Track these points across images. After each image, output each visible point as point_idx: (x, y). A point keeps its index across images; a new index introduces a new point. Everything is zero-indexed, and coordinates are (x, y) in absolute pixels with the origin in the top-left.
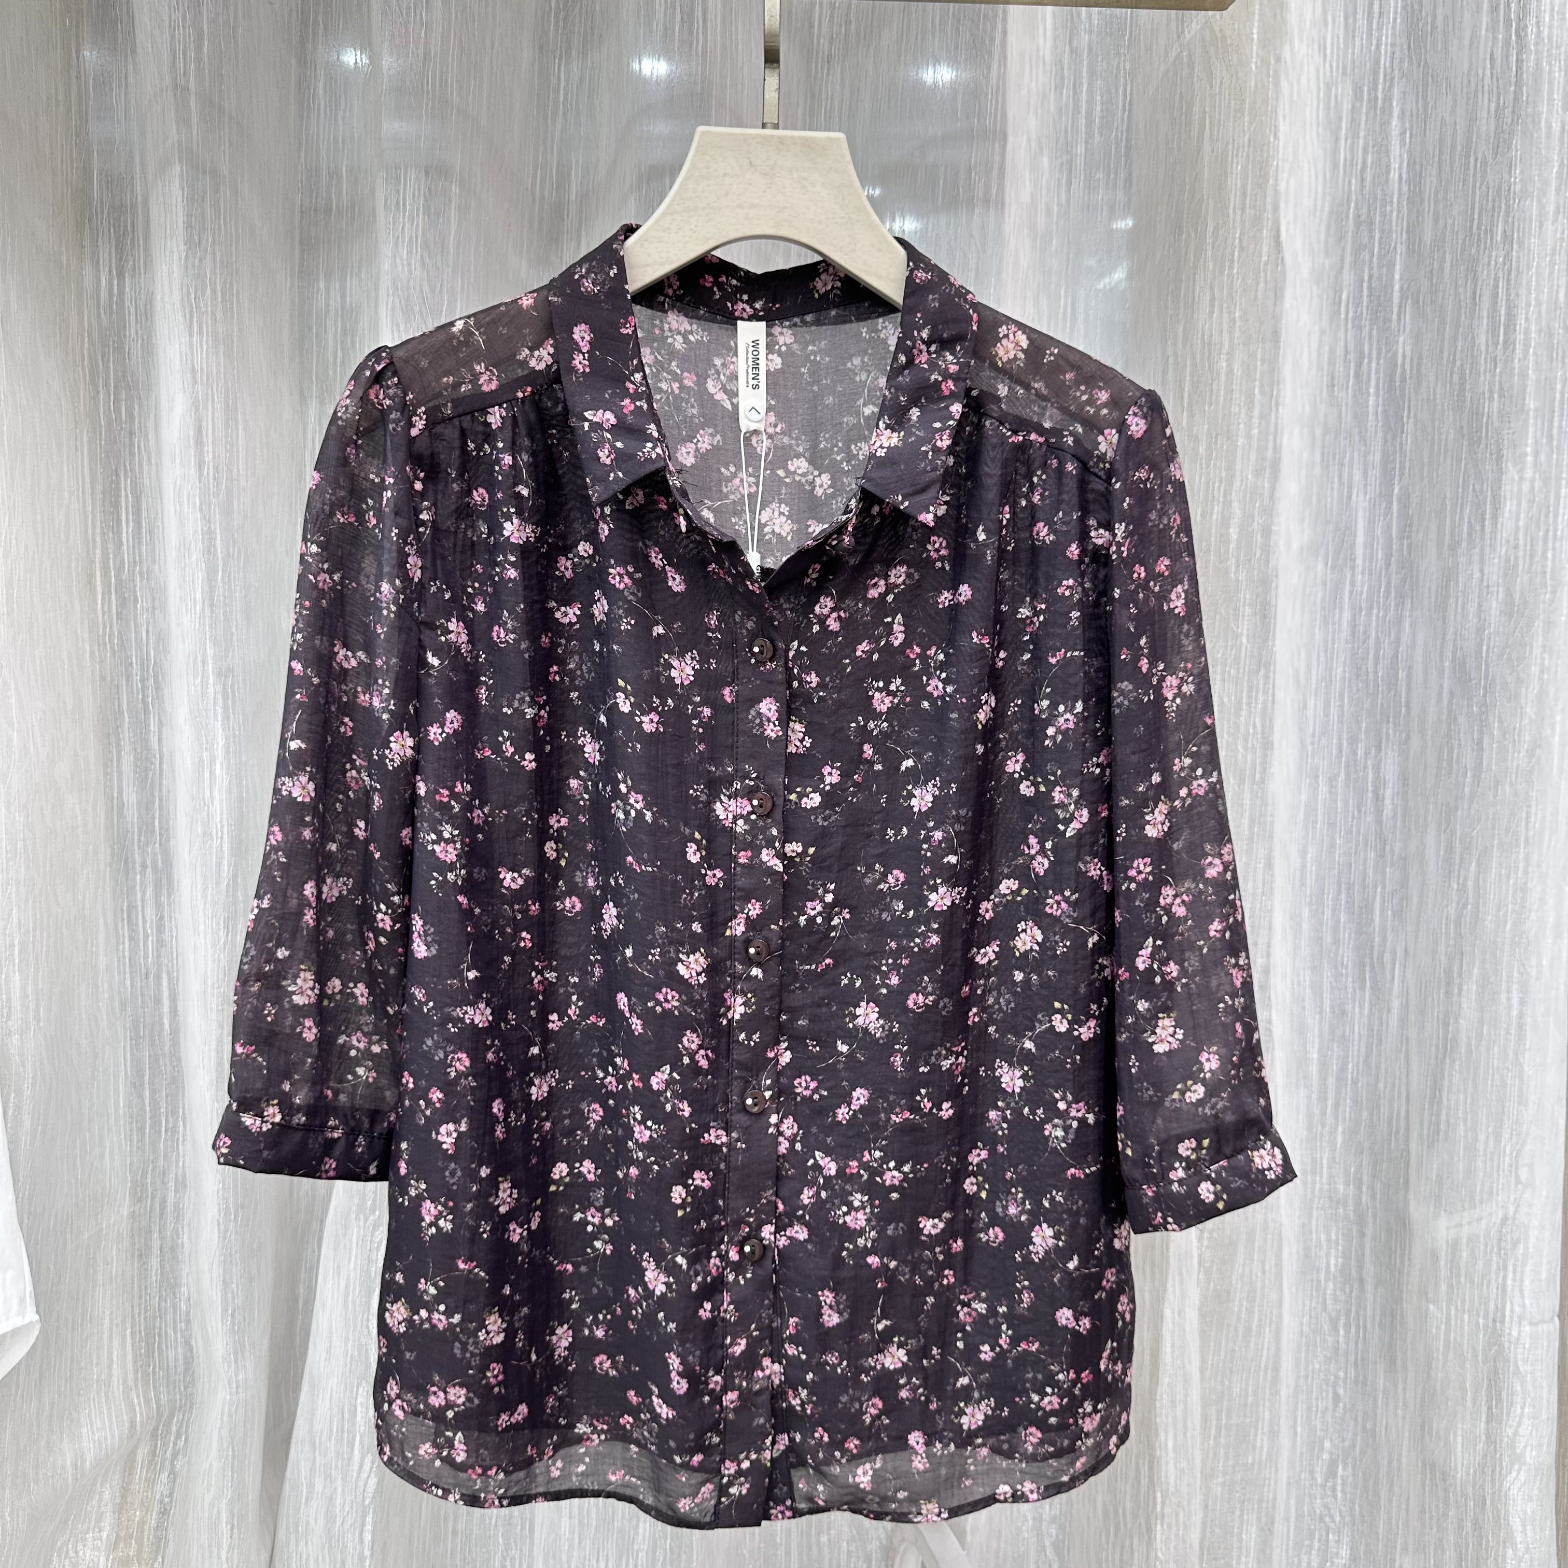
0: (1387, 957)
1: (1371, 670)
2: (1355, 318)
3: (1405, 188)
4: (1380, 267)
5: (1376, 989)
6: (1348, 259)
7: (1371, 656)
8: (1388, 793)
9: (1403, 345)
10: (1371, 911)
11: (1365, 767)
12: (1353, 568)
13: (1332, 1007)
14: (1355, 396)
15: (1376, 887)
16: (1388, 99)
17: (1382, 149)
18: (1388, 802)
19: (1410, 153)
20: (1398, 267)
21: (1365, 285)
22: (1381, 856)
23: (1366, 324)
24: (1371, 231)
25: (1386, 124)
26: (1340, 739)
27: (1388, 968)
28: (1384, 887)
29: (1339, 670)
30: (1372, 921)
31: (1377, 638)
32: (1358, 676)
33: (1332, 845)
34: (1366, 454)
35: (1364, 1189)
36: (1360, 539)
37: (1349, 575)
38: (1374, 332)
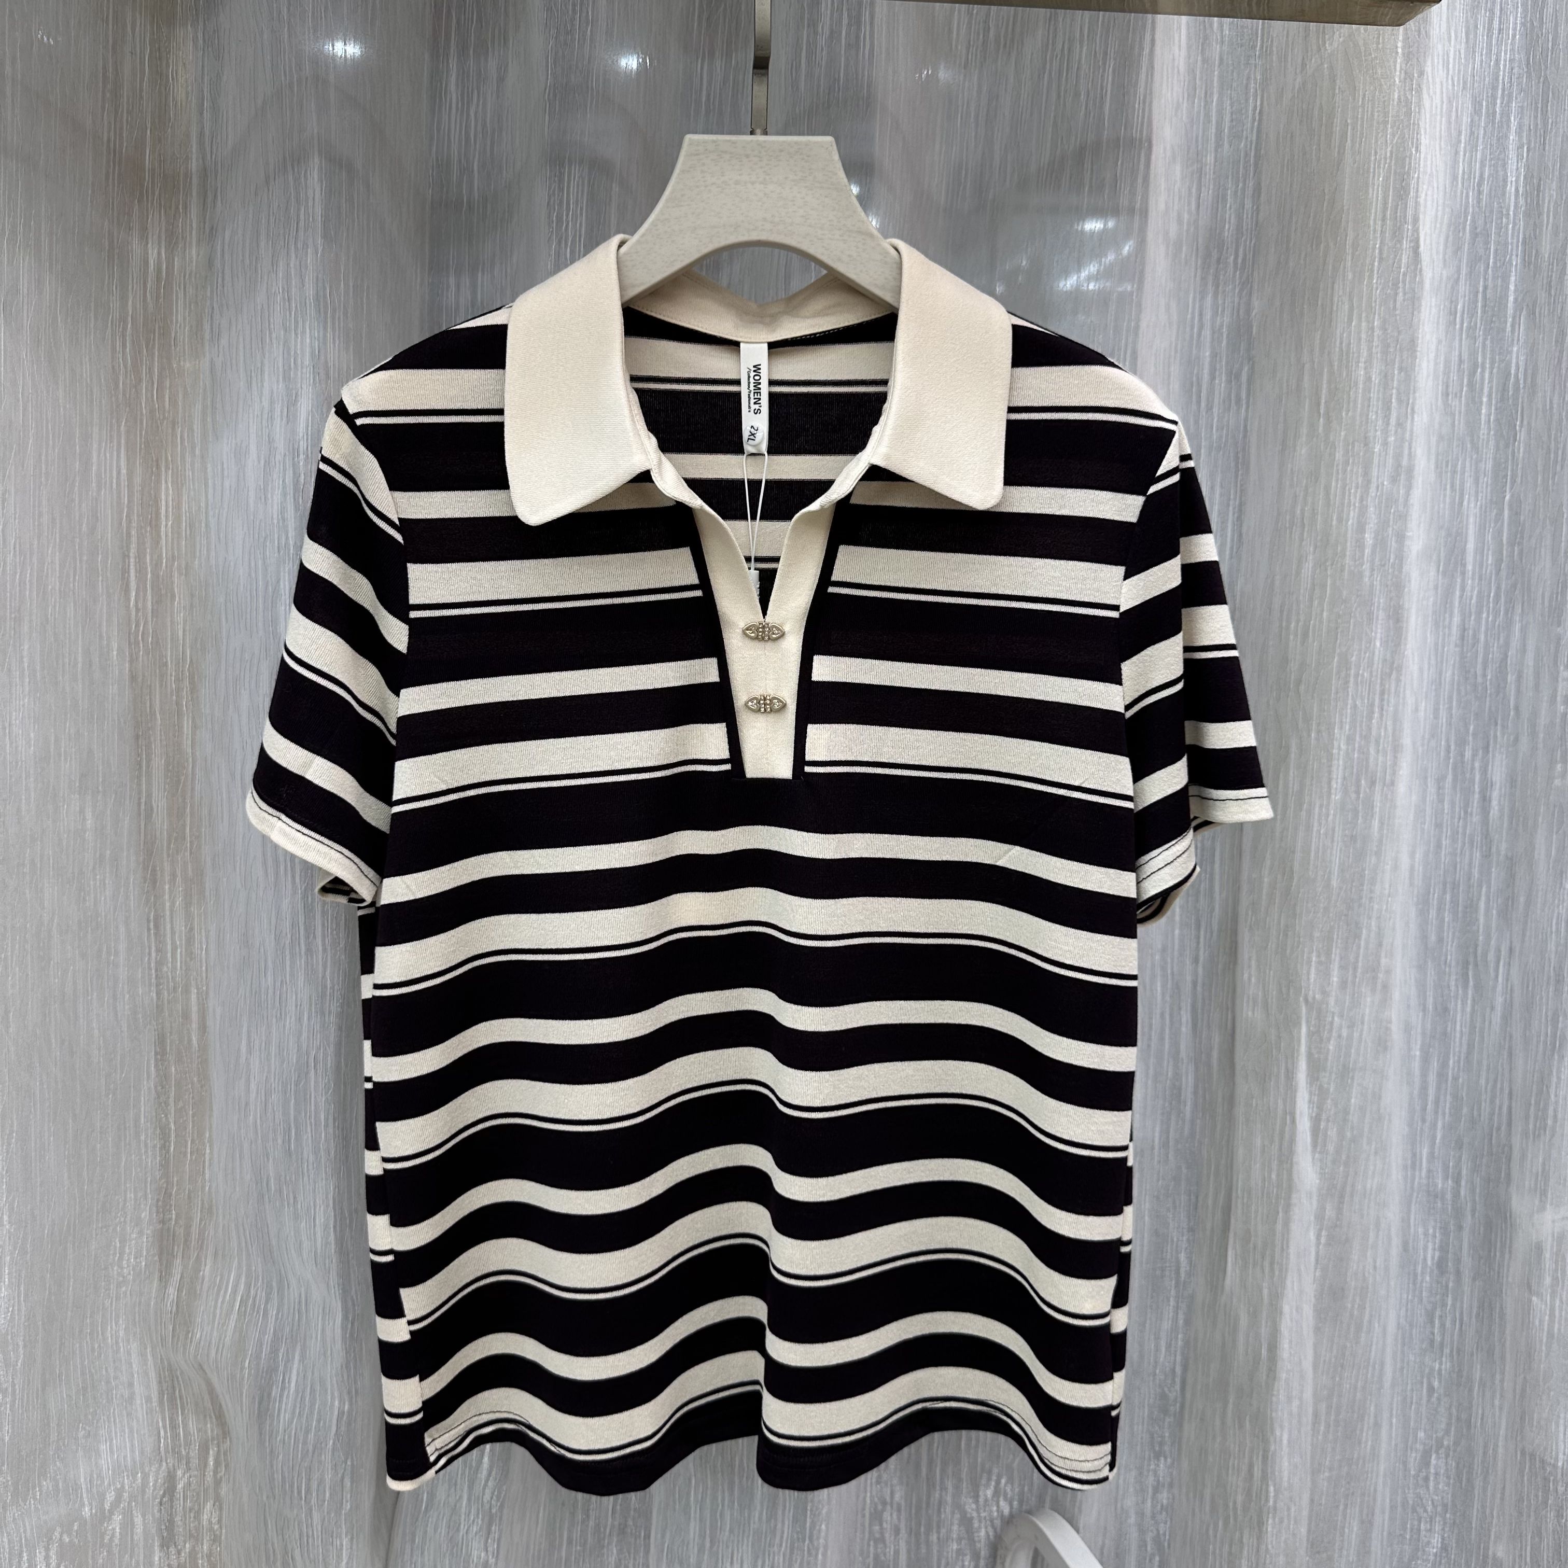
0: (1491, 956)
1: (1479, 672)
2: (1469, 328)
3: (1522, 201)
4: (1495, 278)
5: (1478, 987)
6: (1464, 271)
7: (1480, 660)
8: (1495, 794)
9: (1517, 355)
10: (1477, 910)
11: (1473, 768)
12: (1463, 573)
13: (1435, 1004)
14: (1467, 405)
15: (1480, 886)
16: (1506, 114)
17: (1499, 162)
18: (1495, 803)
19: (1527, 167)
20: (1513, 279)
21: (1480, 296)
22: (1487, 856)
23: (1480, 333)
24: (1487, 243)
25: (1502, 140)
26: (1448, 741)
27: (1492, 965)
28: (1489, 887)
29: (1449, 673)
30: (1477, 920)
31: (1486, 641)
32: (1467, 679)
33: (1439, 846)
34: (1478, 461)
35: (1463, 1183)
36: (1471, 546)
37: (1459, 580)
38: (1488, 342)
